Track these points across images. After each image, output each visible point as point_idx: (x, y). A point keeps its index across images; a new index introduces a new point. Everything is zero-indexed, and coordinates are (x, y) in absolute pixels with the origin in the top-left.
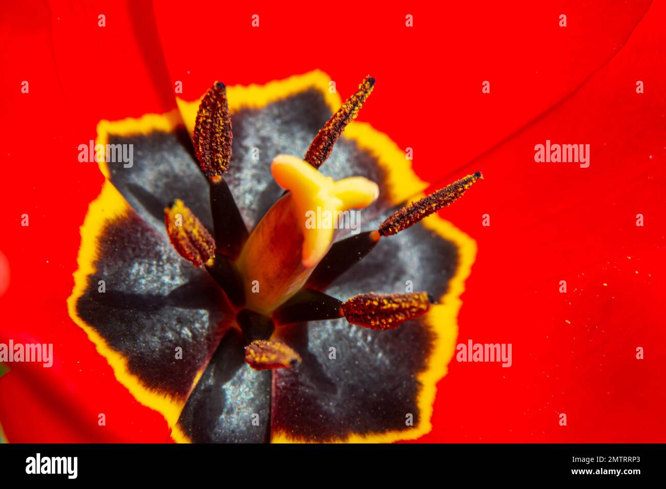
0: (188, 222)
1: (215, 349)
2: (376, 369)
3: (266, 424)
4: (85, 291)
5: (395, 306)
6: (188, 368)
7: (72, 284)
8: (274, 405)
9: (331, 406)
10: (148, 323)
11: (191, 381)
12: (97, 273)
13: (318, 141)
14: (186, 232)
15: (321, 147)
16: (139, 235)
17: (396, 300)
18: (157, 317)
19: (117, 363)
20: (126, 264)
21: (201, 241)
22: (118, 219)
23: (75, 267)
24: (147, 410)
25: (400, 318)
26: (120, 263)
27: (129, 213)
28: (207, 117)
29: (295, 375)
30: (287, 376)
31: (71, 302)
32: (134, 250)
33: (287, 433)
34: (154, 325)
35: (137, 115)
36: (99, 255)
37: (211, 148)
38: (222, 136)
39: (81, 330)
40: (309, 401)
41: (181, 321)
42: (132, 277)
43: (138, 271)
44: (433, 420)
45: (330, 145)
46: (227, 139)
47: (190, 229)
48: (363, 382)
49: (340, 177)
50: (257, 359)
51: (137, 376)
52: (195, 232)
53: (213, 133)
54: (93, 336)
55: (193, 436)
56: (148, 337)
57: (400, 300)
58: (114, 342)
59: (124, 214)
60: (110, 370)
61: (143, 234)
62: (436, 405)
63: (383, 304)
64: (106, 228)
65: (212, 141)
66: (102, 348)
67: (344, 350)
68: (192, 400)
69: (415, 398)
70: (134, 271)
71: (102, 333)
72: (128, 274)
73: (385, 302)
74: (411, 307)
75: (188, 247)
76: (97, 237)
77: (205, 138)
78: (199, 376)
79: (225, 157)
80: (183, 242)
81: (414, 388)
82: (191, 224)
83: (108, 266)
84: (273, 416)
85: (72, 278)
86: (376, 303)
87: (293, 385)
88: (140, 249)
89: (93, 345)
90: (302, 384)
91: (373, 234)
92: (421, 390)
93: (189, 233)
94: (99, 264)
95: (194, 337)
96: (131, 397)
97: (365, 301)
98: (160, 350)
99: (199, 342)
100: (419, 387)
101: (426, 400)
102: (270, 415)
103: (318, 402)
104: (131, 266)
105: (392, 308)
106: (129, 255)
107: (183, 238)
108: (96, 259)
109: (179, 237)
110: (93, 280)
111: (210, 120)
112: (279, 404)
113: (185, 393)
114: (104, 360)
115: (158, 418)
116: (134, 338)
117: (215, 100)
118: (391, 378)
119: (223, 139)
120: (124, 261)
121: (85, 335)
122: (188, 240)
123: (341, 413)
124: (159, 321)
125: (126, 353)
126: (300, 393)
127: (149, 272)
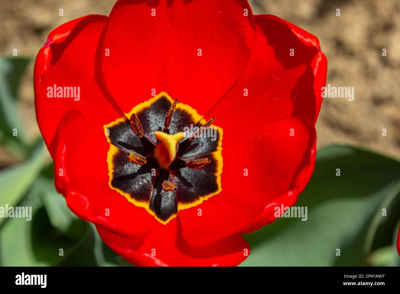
0: (135, 157)
1: (154, 183)
2: (202, 175)
3: (175, 201)
4: (113, 178)
5: (200, 163)
6: (148, 191)
7: (108, 177)
8: (175, 194)
9: (192, 190)
10: (133, 182)
11: (150, 195)
12: (115, 171)
13: (166, 119)
14: (135, 159)
15: (168, 121)
16: (124, 156)
17: (200, 162)
18: (135, 179)
19: (127, 196)
20: (122, 166)
21: (140, 160)
22: (116, 153)
23: (108, 172)
24: (139, 208)
25: (202, 166)
26: (121, 166)
27: (119, 151)
28: (133, 123)
29: (179, 184)
30: (177, 185)
31: (110, 183)
32: (123, 161)
33: (181, 202)
34: (135, 182)
35: (114, 120)
36: (114, 166)
37: (137, 130)
38: (139, 126)
39: (115, 190)
40: (185, 191)
41: (142, 178)
42: (125, 169)
43: (127, 167)
44: (222, 187)
45: (170, 120)
46: (140, 127)
47: (136, 158)
48: (199, 180)
49: (173, 134)
50: (165, 189)
51: (134, 198)
52: (138, 158)
53: (136, 126)
54: (118, 191)
55: (155, 210)
56: (135, 186)
57: (201, 161)
58: (125, 190)
59: (118, 152)
60: (126, 199)
61: (125, 156)
62: (222, 182)
63: (197, 163)
64: (114, 158)
65: (136, 128)
66: (122, 193)
67: (192, 172)
68: (152, 200)
69: (216, 181)
70: (125, 167)
71: (121, 189)
72: (124, 169)
73: (197, 162)
74: (204, 163)
75: (137, 162)
76: (112, 161)
77: (134, 128)
78: (152, 192)
79: (141, 131)
80: (135, 162)
81: (215, 178)
82: (136, 157)
83: (117, 168)
84: (176, 198)
85: (108, 175)
86: (194, 163)
87: (180, 187)
88: (125, 160)
89: (119, 194)
90: (182, 186)
91: (190, 139)
92: (217, 178)
93: (137, 159)
94: (114, 169)
95: (148, 181)
96: (134, 205)
97: (192, 163)
98: (139, 188)
99: (149, 183)
100: (216, 177)
101: (219, 181)
102: (175, 197)
103: (188, 190)
104: (124, 166)
105: (199, 164)
106: (123, 163)
107: (135, 161)
108: (113, 167)
109: (134, 161)
110: (114, 174)
111: (134, 123)
112: (177, 194)
113: (149, 199)
114: (123, 196)
115: (143, 209)
116: (130, 187)
117: (134, 118)
118: (207, 177)
119: (139, 127)
120: (122, 165)
121: (116, 191)
122: (137, 161)
123: (195, 191)
124: (136, 180)
125: (129, 192)
126: (182, 189)
127: (130, 166)
